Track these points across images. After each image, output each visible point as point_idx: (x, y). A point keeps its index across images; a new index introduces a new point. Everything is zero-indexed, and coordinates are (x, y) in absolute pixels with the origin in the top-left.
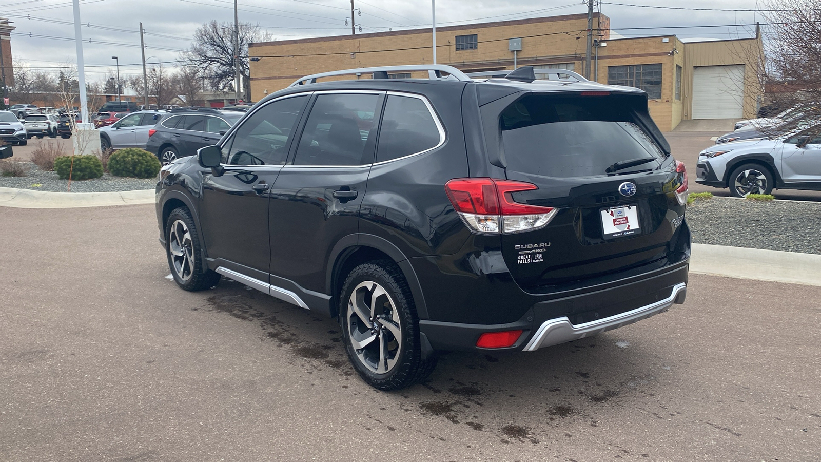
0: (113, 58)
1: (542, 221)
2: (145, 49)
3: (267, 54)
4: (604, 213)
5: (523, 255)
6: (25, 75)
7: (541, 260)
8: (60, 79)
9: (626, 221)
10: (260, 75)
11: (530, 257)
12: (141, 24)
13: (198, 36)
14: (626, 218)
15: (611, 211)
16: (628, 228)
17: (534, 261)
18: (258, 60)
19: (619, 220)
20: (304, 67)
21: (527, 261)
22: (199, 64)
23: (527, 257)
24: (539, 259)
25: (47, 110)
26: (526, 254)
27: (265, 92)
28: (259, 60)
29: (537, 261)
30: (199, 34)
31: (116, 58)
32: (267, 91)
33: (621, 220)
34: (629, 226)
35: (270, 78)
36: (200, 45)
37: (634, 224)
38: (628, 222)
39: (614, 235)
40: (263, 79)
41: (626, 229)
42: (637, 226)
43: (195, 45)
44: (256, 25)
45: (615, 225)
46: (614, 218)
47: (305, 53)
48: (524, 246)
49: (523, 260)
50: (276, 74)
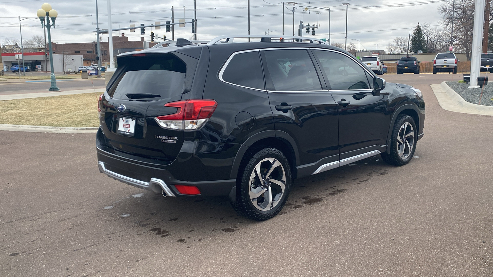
4: (121, 119)
9: (129, 127)
14: (129, 125)
15: (124, 120)
16: (129, 131)
33: (127, 125)
34: (129, 130)
37: (132, 130)
38: (129, 128)
39: (121, 132)
41: (127, 131)
42: (133, 132)
45: (124, 127)
46: (124, 123)
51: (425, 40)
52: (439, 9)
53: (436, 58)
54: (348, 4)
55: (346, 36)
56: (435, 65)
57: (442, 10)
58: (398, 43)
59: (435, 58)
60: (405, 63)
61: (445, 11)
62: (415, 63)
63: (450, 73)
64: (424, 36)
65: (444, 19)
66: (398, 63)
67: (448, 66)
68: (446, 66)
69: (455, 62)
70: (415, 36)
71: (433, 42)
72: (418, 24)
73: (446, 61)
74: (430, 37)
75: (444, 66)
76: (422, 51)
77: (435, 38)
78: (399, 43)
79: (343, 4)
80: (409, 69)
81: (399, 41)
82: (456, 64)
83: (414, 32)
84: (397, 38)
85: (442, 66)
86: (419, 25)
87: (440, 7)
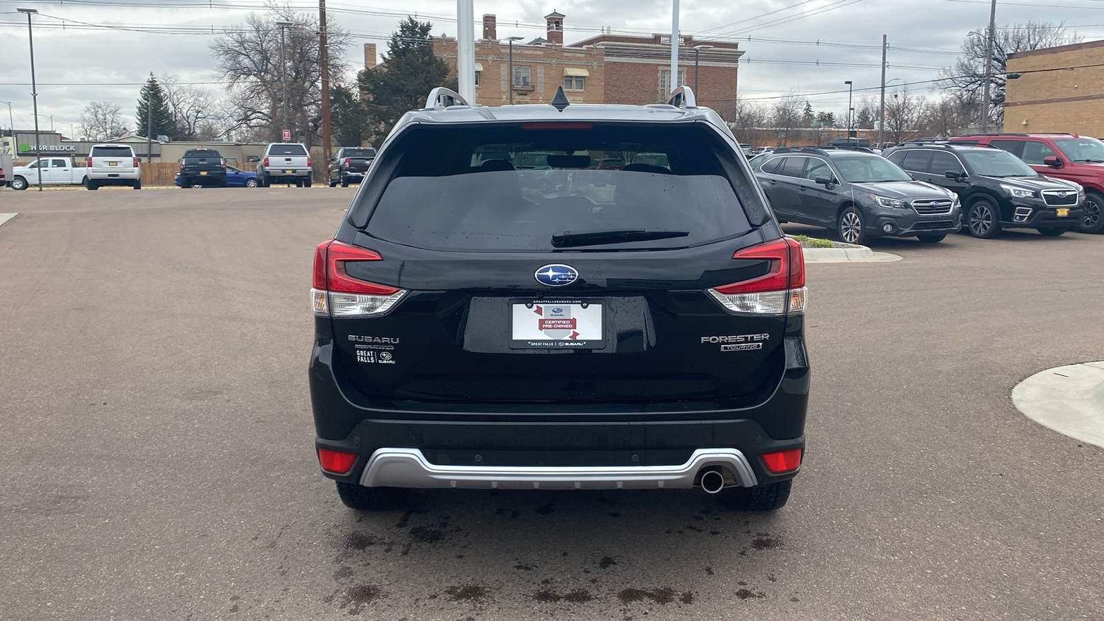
0: (847, 83)
1: (384, 306)
2: (886, 69)
3: (1034, 67)
4: (518, 307)
5: (363, 350)
6: (744, 108)
7: (391, 362)
8: (805, 112)
9: (570, 326)
10: (1019, 99)
11: (374, 354)
12: (885, 36)
13: (967, 48)
14: (574, 320)
15: (539, 307)
16: (572, 337)
17: (380, 361)
18: (1017, 77)
19: (553, 322)
20: (1089, 83)
21: (370, 360)
22: (964, 86)
23: (369, 354)
24: (387, 359)
25: (766, 149)
26: (367, 350)
27: (1024, 123)
28: (1019, 76)
29: (385, 362)
30: (969, 45)
31: (850, 83)
32: (1027, 121)
33: (560, 322)
34: (576, 334)
35: (1033, 103)
36: (969, 60)
37: (590, 332)
38: (574, 328)
39: (533, 344)
40: (1023, 104)
41: (567, 338)
43: (962, 60)
44: (1059, 25)
45: (540, 329)
46: (542, 318)
47: (1094, 62)
48: (360, 338)
49: (363, 357)
50: (1044, 95)
51: (170, 112)
52: (212, 48)
53: (270, 154)
54: (35, 11)
55: (34, 93)
56: (267, 168)
57: (219, 49)
58: (96, 116)
59: (267, 154)
60: (201, 163)
61: (226, 53)
62: (222, 163)
63: (289, 186)
64: (166, 104)
65: (224, 70)
66: (184, 163)
67: (294, 171)
68: (290, 172)
69: (308, 164)
70: (146, 102)
71: (188, 117)
72: (151, 75)
73: (289, 160)
74: (180, 106)
75: (287, 172)
76: (166, 137)
77: (192, 108)
78: (100, 117)
79: (19, 10)
80: (210, 177)
81: (97, 112)
82: (310, 168)
83: (143, 92)
84: (93, 104)
85: (284, 171)
86: (152, 78)
87: (215, 44)
